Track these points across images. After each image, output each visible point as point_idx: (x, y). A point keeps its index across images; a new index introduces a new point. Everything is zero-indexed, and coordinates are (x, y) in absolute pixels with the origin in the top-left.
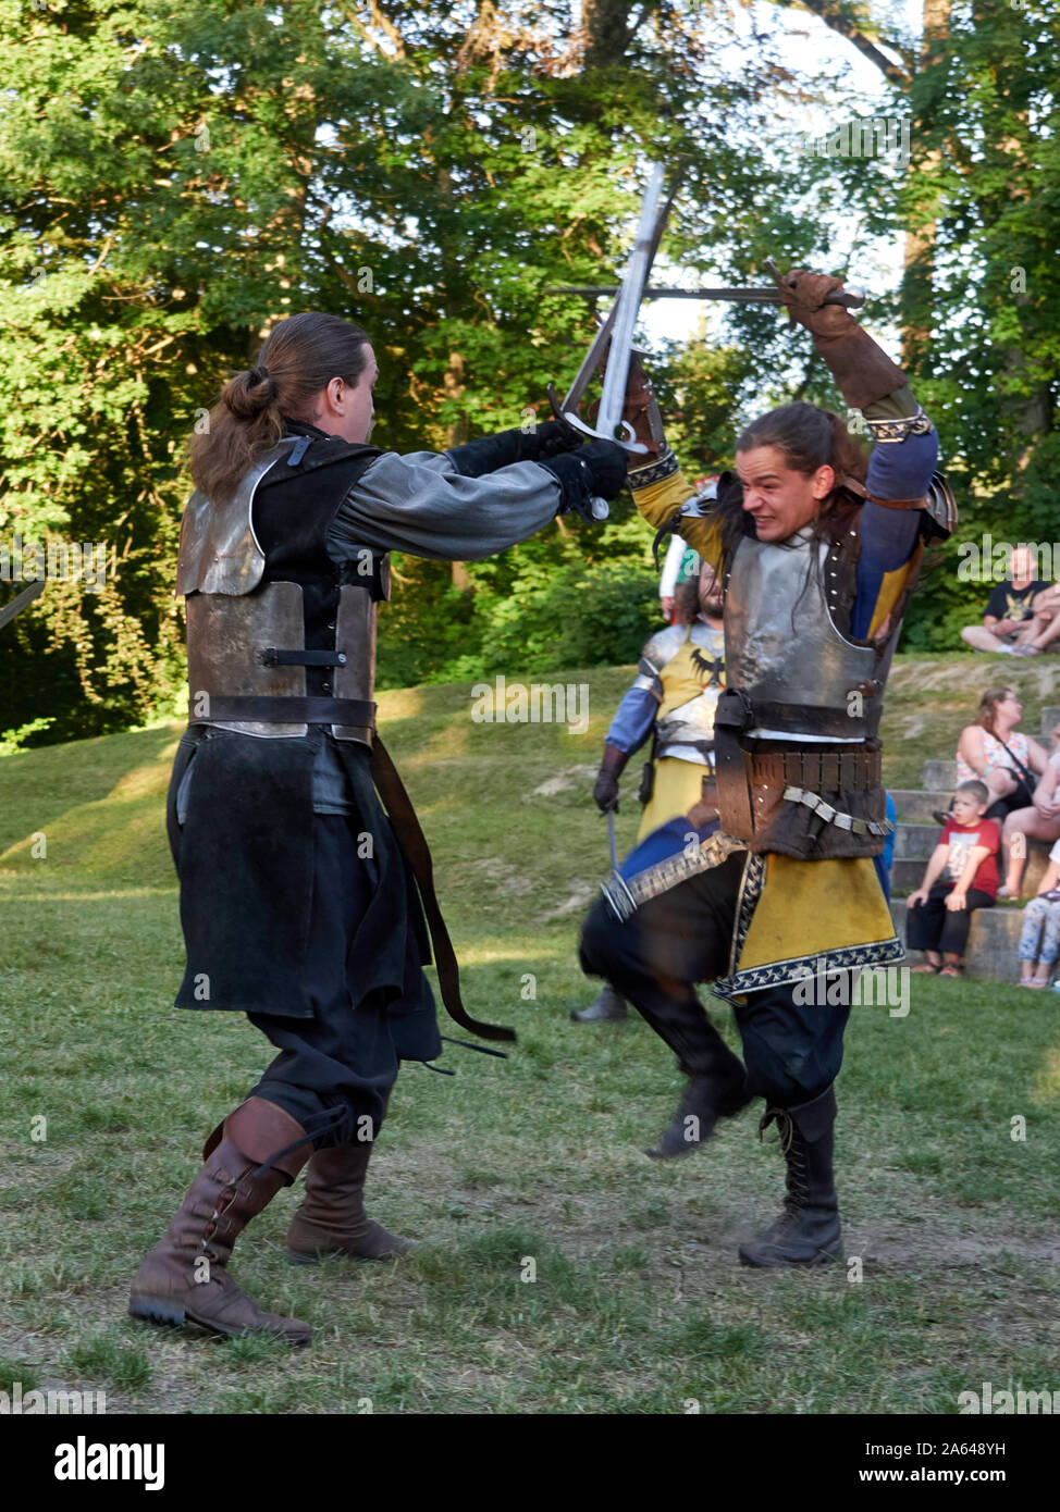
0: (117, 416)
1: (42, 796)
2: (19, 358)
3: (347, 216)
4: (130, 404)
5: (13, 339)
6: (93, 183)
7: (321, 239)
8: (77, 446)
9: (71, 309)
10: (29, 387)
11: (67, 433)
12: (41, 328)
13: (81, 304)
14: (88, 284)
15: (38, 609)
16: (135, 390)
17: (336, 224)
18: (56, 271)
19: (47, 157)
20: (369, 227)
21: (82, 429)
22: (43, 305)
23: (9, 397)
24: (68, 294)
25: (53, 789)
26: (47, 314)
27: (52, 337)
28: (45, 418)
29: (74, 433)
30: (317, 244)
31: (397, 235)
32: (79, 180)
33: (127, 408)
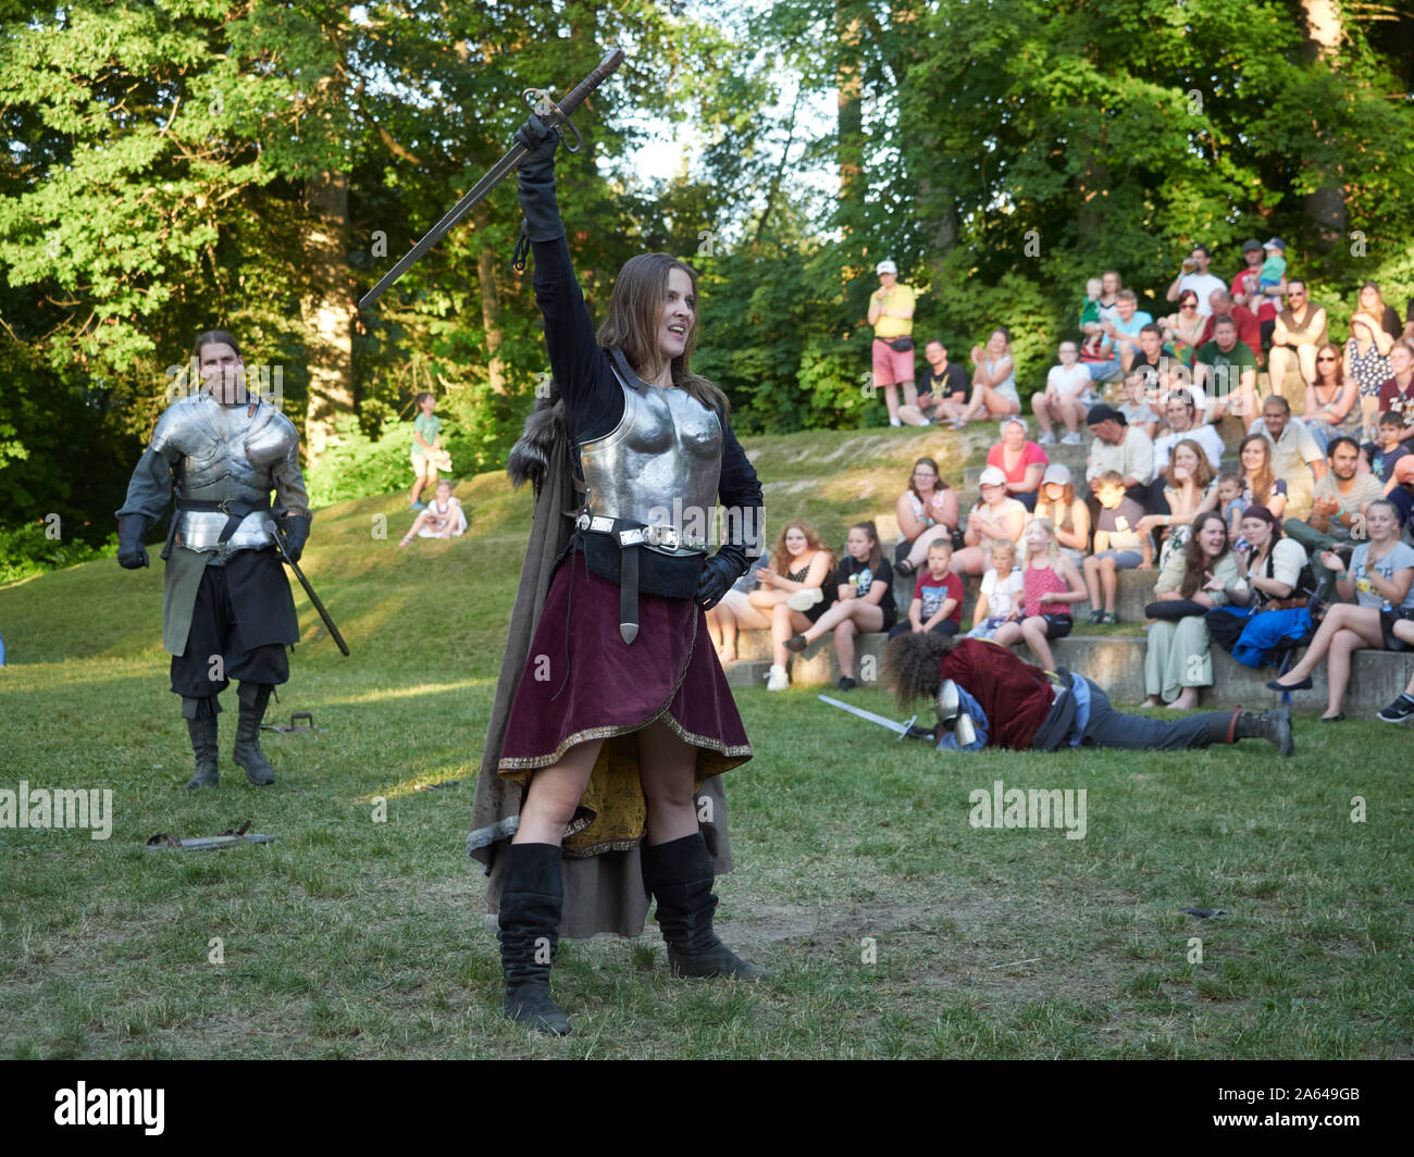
0: (192, 257)
1: (143, 591)
2: (102, 210)
3: (380, 82)
4: (202, 246)
5: (95, 193)
6: (158, 58)
7: (360, 103)
8: (157, 284)
9: (145, 167)
10: (111, 234)
11: (148, 273)
12: (120, 183)
13: (154, 162)
14: (159, 145)
15: (132, 426)
16: (208, 233)
17: (373, 89)
18: (131, 134)
19: (116, 38)
20: (401, 90)
21: (161, 269)
22: (120, 164)
23: (95, 243)
24: (142, 154)
25: (152, 584)
26: (124, 171)
27: (130, 191)
28: (129, 261)
29: (155, 273)
30: (355, 107)
31: (423, 97)
32: (145, 56)
33: (201, 251)
